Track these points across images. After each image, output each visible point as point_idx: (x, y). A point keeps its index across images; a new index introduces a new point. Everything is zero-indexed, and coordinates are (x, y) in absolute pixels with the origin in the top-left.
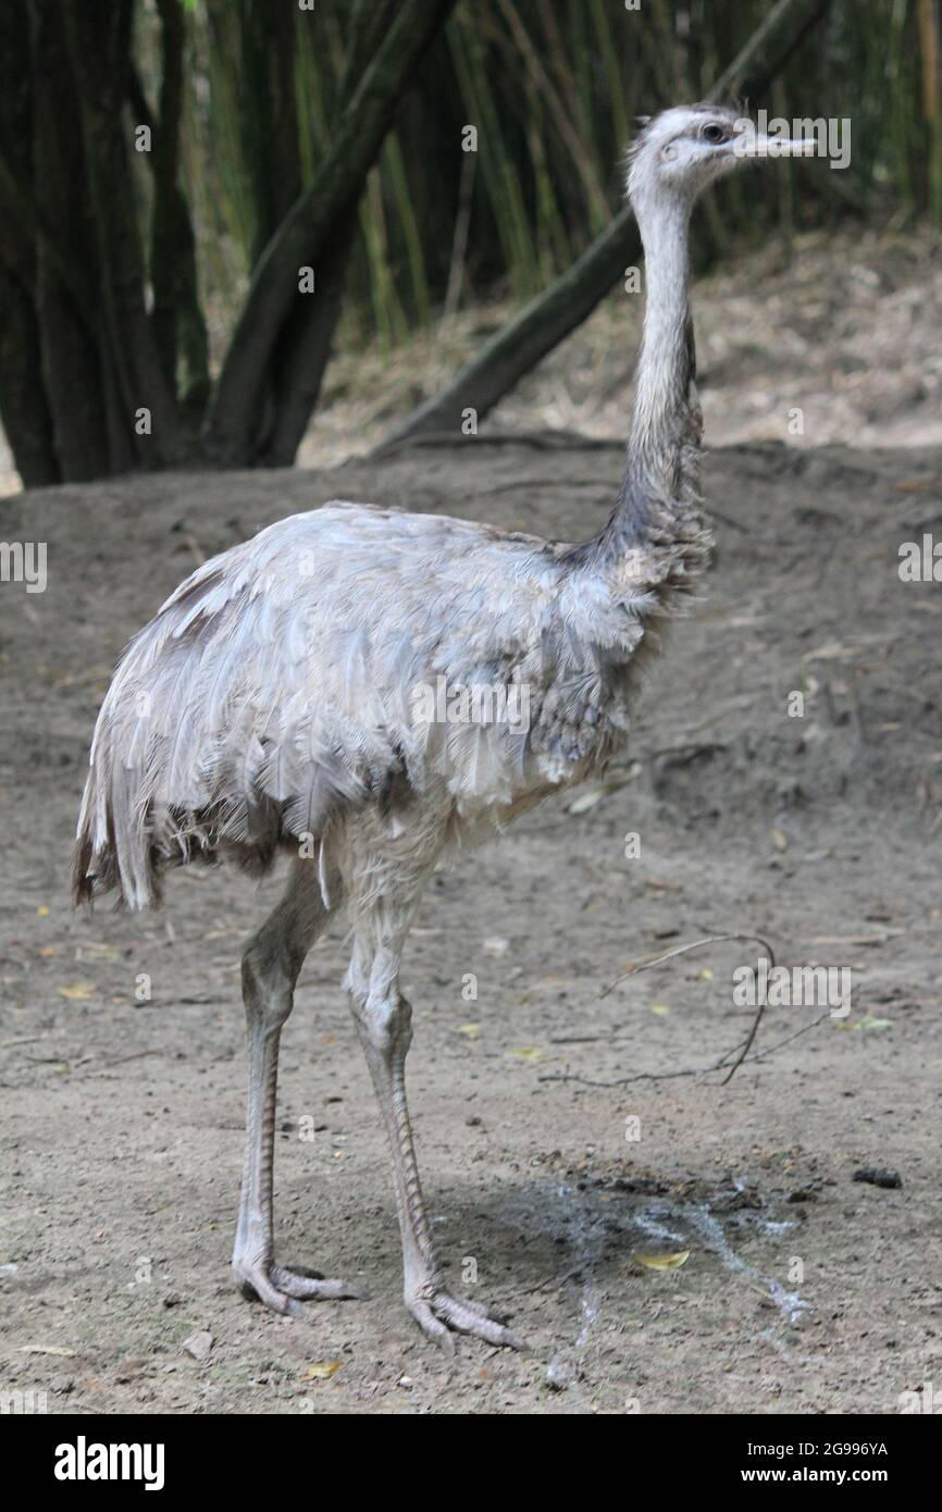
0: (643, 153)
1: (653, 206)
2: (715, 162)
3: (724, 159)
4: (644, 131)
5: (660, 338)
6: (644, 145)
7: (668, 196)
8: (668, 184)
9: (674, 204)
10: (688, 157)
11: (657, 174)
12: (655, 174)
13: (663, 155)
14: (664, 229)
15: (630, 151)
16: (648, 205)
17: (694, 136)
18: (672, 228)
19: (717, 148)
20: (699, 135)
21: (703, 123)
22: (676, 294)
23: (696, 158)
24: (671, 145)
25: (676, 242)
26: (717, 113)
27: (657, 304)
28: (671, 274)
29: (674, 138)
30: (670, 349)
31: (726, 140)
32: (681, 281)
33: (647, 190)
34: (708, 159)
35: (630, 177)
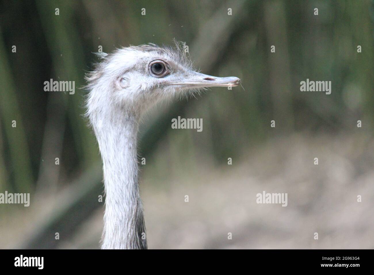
0: (101, 81)
1: (108, 124)
2: (159, 91)
3: (166, 89)
4: (102, 64)
5: (116, 229)
6: (102, 75)
7: (121, 116)
8: (121, 107)
9: (125, 123)
10: (138, 86)
11: (113, 98)
12: (111, 98)
13: (118, 83)
14: (117, 142)
15: (90, 79)
16: (104, 123)
17: (143, 70)
18: (123, 141)
19: (161, 80)
20: (147, 69)
21: (150, 60)
22: (128, 193)
23: (144, 87)
24: (124, 76)
25: (127, 151)
26: (162, 52)
27: (113, 202)
28: (123, 177)
29: (127, 71)
30: (124, 237)
31: (168, 74)
32: (132, 182)
33: (104, 112)
34: (153, 89)
35: (90, 101)
